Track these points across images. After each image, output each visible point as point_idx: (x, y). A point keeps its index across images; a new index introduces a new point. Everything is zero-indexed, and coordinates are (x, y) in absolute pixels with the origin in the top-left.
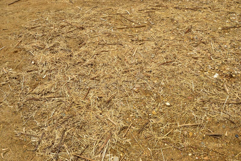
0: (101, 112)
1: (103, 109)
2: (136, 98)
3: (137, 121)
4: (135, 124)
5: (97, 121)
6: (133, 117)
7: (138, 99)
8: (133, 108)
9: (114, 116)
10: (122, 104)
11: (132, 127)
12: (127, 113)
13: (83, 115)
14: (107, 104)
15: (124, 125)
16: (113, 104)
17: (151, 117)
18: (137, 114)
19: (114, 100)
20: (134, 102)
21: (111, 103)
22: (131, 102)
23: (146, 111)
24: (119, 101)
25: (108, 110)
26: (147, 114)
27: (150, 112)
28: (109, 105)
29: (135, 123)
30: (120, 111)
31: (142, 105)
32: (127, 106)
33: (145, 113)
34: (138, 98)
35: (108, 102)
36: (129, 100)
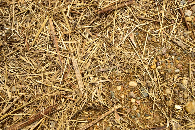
0: (70, 31)
1: (80, 27)
2: (174, 43)
3: (135, 108)
4: (126, 113)
5: (45, 53)
6: (133, 89)
7: (179, 47)
8: (150, 66)
9: (93, 59)
10: (132, 38)
11: (116, 115)
12: (127, 71)
13: (24, 17)
14: (97, 17)
15: (101, 100)
16: (111, 26)
17: (174, 114)
18: (149, 88)
19: (121, 17)
20: (164, 50)
21: (109, 20)
22: (156, 46)
23: (175, 92)
24: (130, 25)
25: (90, 36)
26: (171, 102)
27: (183, 101)
28: (98, 24)
29: (128, 111)
30: (114, 58)
31: (177, 71)
32: (141, 52)
33: (169, 95)
34: (179, 43)
35: (101, 14)
36: (154, 39)
